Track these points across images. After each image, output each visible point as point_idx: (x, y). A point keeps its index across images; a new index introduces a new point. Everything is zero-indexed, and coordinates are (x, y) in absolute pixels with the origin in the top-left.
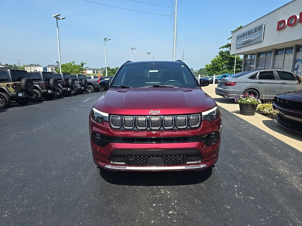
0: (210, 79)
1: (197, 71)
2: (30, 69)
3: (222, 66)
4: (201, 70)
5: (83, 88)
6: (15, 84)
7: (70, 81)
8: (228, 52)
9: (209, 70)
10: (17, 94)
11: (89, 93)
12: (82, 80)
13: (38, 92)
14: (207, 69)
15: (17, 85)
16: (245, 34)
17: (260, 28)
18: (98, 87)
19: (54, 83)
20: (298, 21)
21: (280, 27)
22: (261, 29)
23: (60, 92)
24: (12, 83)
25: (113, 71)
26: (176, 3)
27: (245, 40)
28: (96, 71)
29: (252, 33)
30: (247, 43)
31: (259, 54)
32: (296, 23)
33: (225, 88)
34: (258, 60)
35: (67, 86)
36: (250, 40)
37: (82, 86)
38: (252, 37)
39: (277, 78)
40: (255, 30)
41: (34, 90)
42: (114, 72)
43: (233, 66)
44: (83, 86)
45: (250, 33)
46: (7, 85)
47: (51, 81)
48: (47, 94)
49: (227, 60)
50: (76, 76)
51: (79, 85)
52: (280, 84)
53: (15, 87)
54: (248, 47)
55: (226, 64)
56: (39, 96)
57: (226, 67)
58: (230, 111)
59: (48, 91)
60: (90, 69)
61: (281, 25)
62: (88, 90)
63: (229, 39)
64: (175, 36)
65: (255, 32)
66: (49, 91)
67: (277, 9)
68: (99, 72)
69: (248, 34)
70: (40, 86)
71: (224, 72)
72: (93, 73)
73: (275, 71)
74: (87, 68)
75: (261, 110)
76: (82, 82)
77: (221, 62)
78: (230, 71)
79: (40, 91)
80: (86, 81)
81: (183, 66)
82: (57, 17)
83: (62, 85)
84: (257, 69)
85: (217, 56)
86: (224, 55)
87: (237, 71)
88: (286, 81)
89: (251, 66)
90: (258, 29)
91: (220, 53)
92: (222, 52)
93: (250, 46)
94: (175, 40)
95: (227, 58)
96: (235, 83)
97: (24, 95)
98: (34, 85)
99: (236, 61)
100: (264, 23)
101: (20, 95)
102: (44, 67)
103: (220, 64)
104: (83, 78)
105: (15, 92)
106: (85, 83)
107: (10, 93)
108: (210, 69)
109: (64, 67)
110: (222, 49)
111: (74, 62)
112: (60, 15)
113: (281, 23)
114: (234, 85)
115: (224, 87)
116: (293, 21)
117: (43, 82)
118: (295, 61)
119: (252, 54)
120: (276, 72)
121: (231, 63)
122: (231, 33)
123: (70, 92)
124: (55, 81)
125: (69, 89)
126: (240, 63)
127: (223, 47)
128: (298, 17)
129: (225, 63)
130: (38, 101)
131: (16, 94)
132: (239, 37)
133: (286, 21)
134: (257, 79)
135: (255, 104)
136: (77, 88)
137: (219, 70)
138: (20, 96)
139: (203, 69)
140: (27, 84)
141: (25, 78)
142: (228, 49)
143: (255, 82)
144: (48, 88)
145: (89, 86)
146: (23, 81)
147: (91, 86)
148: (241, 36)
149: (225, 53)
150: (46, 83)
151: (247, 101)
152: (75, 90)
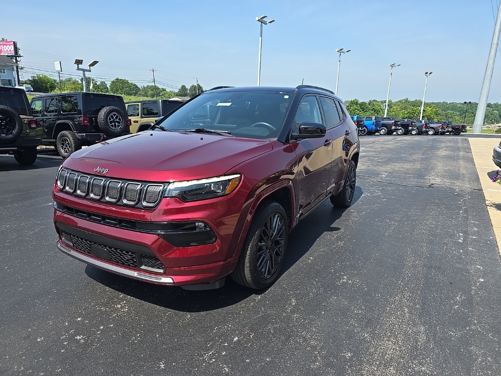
64: (496, 37)
82: (262, 21)
112: (266, 17)
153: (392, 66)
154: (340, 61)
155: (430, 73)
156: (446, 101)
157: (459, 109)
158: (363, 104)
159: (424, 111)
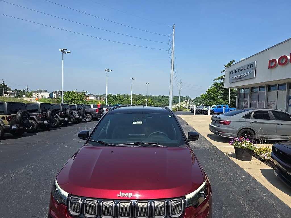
0: (206, 109)
1: (193, 99)
2: (38, 94)
3: (217, 96)
4: (197, 98)
5: (80, 118)
6: (10, 117)
7: (68, 111)
8: (222, 83)
9: (204, 99)
10: (11, 127)
11: (87, 121)
12: (80, 109)
13: (34, 123)
14: (203, 99)
15: (12, 118)
16: (238, 70)
17: (252, 65)
18: (96, 116)
19: (51, 114)
20: (289, 61)
21: (271, 66)
22: (252, 67)
23: (57, 122)
24: (7, 115)
25: (114, 98)
26: (174, 40)
27: (238, 76)
28: (98, 97)
29: (244, 70)
30: (240, 79)
31: (252, 88)
32: (287, 63)
33: (219, 127)
34: (251, 94)
35: (65, 116)
36: (243, 76)
37: (79, 115)
38: (245, 73)
39: (272, 118)
40: (247, 67)
41: (30, 121)
42: (116, 98)
43: (227, 96)
44: (81, 115)
45: (242, 69)
46: (3, 117)
47: (49, 112)
48: (43, 125)
49: (222, 90)
50: (75, 105)
51: (77, 115)
52: (276, 124)
53: (9, 119)
54: (241, 82)
55: (221, 94)
56: (35, 127)
57: (221, 97)
58: (225, 154)
59: (44, 122)
60: (93, 96)
61: (272, 64)
62: (86, 119)
63: (223, 72)
64: (172, 68)
65: (247, 69)
66: (46, 122)
67: (267, 49)
68: (101, 98)
69: (240, 70)
70: (36, 117)
71: (219, 101)
72: (96, 99)
73: (269, 110)
74: (91, 94)
75: (259, 155)
76: (80, 111)
77: (216, 93)
78: (225, 101)
79: (36, 122)
80: (84, 110)
81: (170, 116)
82: (63, 51)
83: (60, 115)
84: (251, 107)
85: (212, 87)
86: (219, 86)
87: (231, 101)
88: (282, 122)
89: (245, 99)
90: (250, 66)
91: (215, 84)
92: (217, 83)
93: (243, 82)
94: (172, 72)
95: (221, 89)
96: (229, 122)
97: (18, 128)
98: (30, 116)
99: (230, 92)
100: (255, 62)
101: (14, 127)
102: (51, 92)
103: (214, 95)
104: (82, 108)
105: (9, 125)
106: (83, 113)
107: (4, 125)
108: (206, 99)
109: (67, 95)
110: (216, 81)
111: (76, 91)
112: (66, 49)
113: (272, 62)
114: (228, 124)
115: (219, 125)
116: (284, 61)
117: (40, 113)
118: (289, 97)
119: (245, 88)
120: (271, 112)
121: (225, 93)
122: (225, 66)
123: (67, 121)
124: (53, 112)
125: (66, 119)
126: (234, 94)
127: (218, 79)
128: (289, 57)
129: (219, 94)
130: (34, 132)
131: (9, 127)
132: (232, 73)
133: (277, 61)
134: (251, 119)
135: (251, 149)
136: (75, 117)
137: (214, 100)
138: (14, 129)
139: (199, 97)
140: (22, 116)
141: (21, 111)
142: (222, 81)
143: (250, 122)
144: (45, 119)
145: (87, 115)
146: (19, 114)
147: (89, 115)
148: (234, 72)
149: (220, 84)
150: (43, 115)
151: (243, 145)
152: (73, 119)
153: (132, 79)
154: (107, 76)
155: (149, 83)
156: (152, 95)
157: (158, 99)
158: (114, 97)
159: (148, 101)
